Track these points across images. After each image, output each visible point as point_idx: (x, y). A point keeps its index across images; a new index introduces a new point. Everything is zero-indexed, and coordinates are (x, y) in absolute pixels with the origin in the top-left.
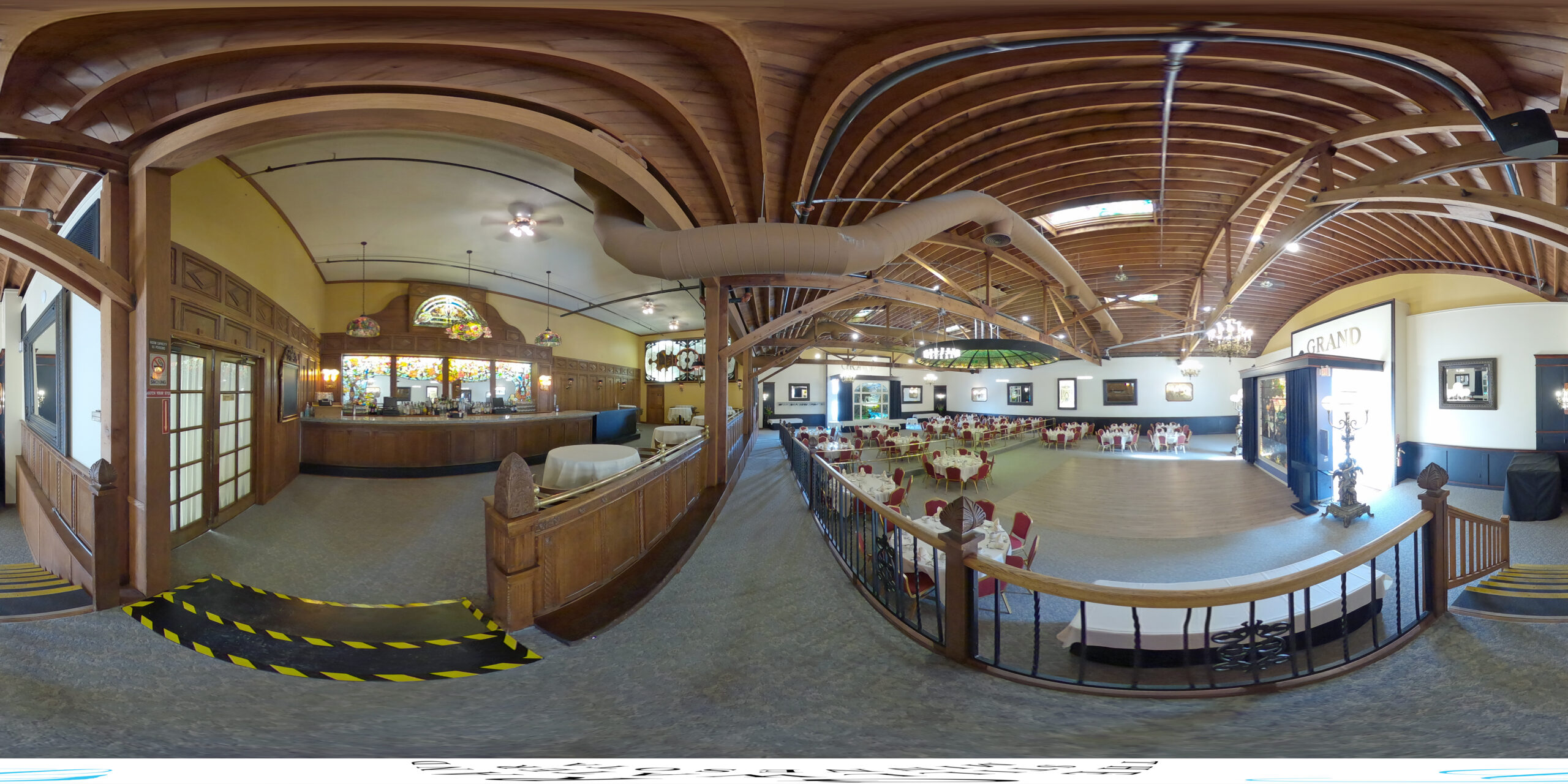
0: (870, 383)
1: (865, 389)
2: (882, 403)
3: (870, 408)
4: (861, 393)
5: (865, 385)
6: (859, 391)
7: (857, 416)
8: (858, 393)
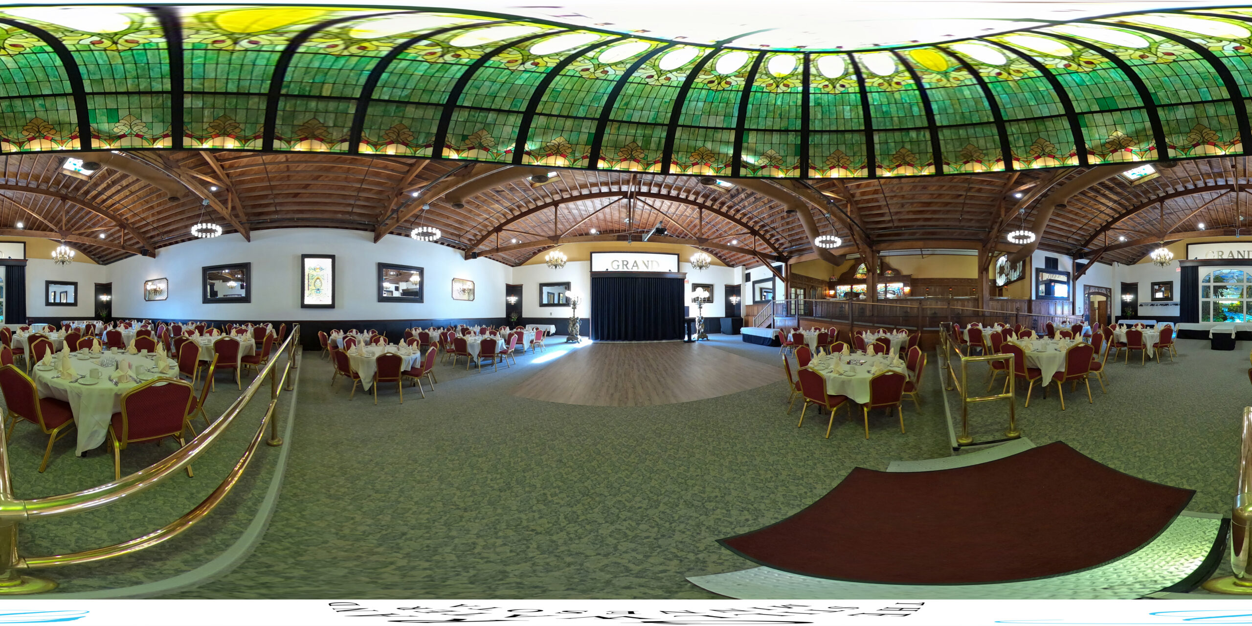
0: (1225, 270)
1: (1218, 279)
2: (1245, 300)
3: (1225, 306)
4: (1212, 284)
5: (1218, 273)
6: (1209, 281)
7: (1206, 317)
8: (1207, 284)
